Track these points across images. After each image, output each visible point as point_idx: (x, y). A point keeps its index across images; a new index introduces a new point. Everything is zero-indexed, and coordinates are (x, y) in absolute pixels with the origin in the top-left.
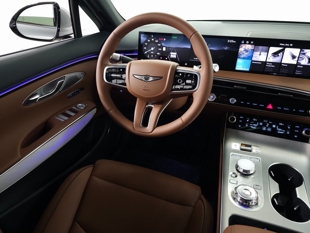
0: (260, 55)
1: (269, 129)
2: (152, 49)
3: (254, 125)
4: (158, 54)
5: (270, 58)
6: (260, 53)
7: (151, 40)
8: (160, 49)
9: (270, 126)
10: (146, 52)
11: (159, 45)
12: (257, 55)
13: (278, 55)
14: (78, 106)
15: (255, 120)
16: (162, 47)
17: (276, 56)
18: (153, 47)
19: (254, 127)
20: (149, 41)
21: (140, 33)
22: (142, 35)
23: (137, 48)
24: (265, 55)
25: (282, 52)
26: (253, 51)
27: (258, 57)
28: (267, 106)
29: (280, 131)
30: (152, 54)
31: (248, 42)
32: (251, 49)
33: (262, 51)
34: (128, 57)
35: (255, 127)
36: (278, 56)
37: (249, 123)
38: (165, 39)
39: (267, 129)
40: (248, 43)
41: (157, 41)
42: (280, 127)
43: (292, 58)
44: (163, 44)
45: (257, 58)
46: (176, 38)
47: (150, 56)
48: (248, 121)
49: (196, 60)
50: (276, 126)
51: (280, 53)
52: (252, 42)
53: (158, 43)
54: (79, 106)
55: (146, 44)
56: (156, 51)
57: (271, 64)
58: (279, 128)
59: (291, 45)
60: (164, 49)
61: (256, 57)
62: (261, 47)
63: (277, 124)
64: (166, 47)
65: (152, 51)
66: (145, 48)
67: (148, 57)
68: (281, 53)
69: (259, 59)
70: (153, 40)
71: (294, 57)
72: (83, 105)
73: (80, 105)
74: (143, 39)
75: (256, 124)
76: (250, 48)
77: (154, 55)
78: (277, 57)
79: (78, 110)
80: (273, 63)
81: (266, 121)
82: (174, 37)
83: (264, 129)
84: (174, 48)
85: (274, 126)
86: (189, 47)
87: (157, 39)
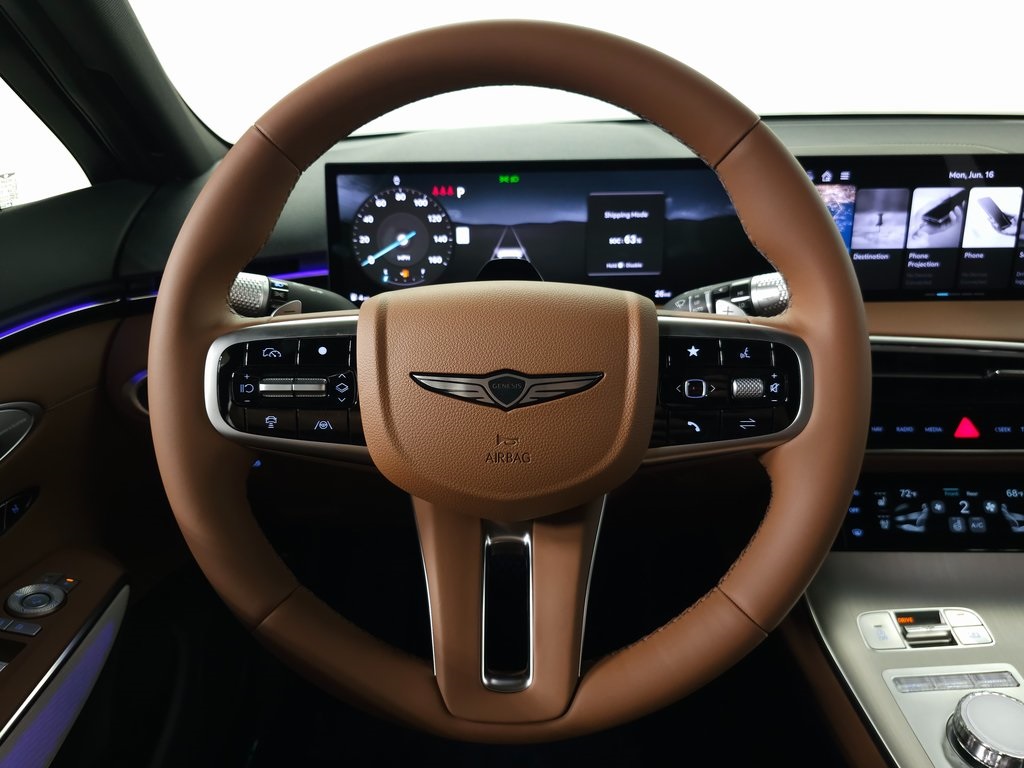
0: (880, 223)
1: (978, 525)
2: (403, 240)
3: (913, 516)
4: (436, 260)
5: (920, 232)
6: (881, 216)
7: (390, 199)
8: (443, 239)
9: (977, 509)
10: (371, 260)
11: (436, 219)
12: (871, 223)
13: (946, 217)
14: (14, 605)
15: (907, 493)
16: (449, 227)
17: (939, 225)
18: (407, 232)
19: (914, 523)
20: (381, 203)
21: (333, 171)
22: (341, 180)
23: (324, 245)
24: (899, 223)
25: (960, 204)
26: (853, 209)
27: (873, 233)
28: (954, 430)
30: (404, 265)
31: (827, 176)
32: (844, 204)
33: (887, 206)
34: (313, 289)
35: (920, 525)
36: (948, 221)
37: (890, 512)
38: (461, 191)
39: (967, 524)
40: (828, 179)
41: (421, 203)
42: (1014, 506)
43: (997, 225)
44: (455, 215)
45: (870, 240)
46: (514, 179)
47: (394, 274)
48: (881, 503)
49: (617, 270)
50: (999, 507)
51: (953, 209)
52: (845, 176)
53: (431, 210)
54: (24, 600)
55: (369, 219)
56: (422, 247)
57: (926, 256)
58: (1011, 510)
59: (990, 174)
60: (463, 236)
61: (865, 235)
62: (880, 193)
63: (1000, 499)
64: (473, 229)
65: (401, 250)
66: (365, 240)
67: (386, 279)
68: (957, 208)
69: (877, 242)
70: (400, 197)
71: (1003, 221)
72: (46, 588)
73: (27, 590)
74: (349, 196)
75: (919, 510)
76: (839, 201)
77: (412, 267)
78: (943, 227)
79: (20, 628)
80: (933, 253)
81: (951, 492)
82: (503, 179)
83: (958, 526)
84: (509, 227)
85: (991, 507)
86: (580, 216)
87: (420, 194)
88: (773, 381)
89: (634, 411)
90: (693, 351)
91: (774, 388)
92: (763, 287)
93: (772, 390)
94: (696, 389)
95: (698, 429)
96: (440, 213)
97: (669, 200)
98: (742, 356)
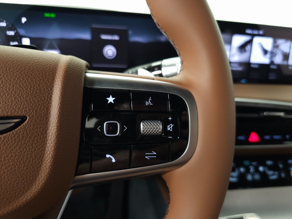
1: (257, 177)
3: (233, 174)
5: (235, 54)
9: (257, 170)
11: (11, 33)
13: (245, 49)
16: (18, 38)
19: (233, 177)
25: (250, 44)
28: (249, 138)
29: (273, 176)
35: (235, 178)
36: (245, 51)
38: (24, 20)
39: (253, 177)
41: (3, 24)
42: (270, 168)
43: (263, 54)
44: (22, 32)
46: (53, 15)
50: (264, 169)
51: (247, 46)
53: (8, 28)
58: (268, 170)
63: (264, 165)
71: (265, 52)
75: (235, 171)
78: (244, 53)
80: (240, 64)
81: (247, 163)
82: (47, 15)
83: (249, 177)
84: (51, 40)
85: (261, 169)
86: (87, 36)
87: (2, 19)
88: (169, 123)
89: (55, 149)
90: (111, 100)
91: (170, 128)
92: (168, 66)
93: (169, 129)
94: (112, 129)
95: (114, 160)
96: (14, 30)
97: (130, 32)
98: (147, 103)
